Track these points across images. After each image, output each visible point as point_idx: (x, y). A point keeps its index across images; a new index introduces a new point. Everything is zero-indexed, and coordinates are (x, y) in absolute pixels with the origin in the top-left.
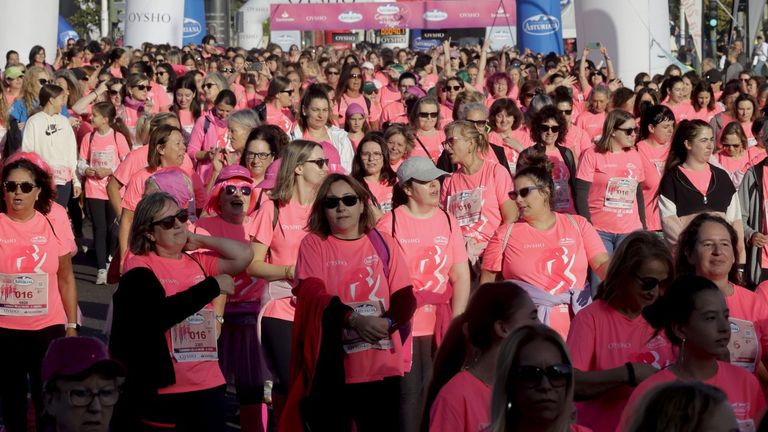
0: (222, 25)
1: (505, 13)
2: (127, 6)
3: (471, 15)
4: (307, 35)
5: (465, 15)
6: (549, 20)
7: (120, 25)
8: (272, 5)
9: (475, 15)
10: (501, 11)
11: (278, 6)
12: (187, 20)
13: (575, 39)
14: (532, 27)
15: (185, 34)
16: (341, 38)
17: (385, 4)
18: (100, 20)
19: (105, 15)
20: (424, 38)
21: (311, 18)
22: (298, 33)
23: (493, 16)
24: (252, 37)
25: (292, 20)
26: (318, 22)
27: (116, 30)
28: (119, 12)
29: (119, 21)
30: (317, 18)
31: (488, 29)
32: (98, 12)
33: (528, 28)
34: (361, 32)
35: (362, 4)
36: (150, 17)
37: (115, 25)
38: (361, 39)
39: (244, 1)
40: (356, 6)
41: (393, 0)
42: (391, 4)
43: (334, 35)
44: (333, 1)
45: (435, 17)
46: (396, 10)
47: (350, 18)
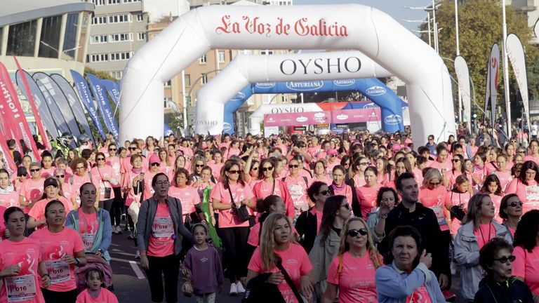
0: (241, 125)
1: (375, 114)
2: (196, 117)
3: (359, 116)
4: (281, 128)
5: (355, 116)
6: (396, 118)
7: (193, 127)
8: (264, 115)
9: (361, 116)
10: (373, 114)
11: (267, 115)
12: (225, 123)
13: (409, 126)
14: (389, 121)
16: (298, 129)
17: (318, 112)
18: (183, 124)
19: (185, 122)
20: (337, 128)
21: (283, 120)
22: (277, 128)
23: (370, 116)
24: (255, 130)
25: (274, 121)
27: (191, 129)
28: (192, 120)
29: (192, 125)
30: (287, 120)
31: (368, 123)
32: (182, 121)
33: (387, 122)
34: (307, 126)
35: (307, 113)
36: (207, 122)
37: (190, 126)
38: (307, 129)
39: (251, 113)
40: (304, 114)
41: (322, 110)
42: (321, 112)
43: (295, 127)
44: (293, 112)
45: (342, 117)
46: (323, 115)
47: (302, 119)
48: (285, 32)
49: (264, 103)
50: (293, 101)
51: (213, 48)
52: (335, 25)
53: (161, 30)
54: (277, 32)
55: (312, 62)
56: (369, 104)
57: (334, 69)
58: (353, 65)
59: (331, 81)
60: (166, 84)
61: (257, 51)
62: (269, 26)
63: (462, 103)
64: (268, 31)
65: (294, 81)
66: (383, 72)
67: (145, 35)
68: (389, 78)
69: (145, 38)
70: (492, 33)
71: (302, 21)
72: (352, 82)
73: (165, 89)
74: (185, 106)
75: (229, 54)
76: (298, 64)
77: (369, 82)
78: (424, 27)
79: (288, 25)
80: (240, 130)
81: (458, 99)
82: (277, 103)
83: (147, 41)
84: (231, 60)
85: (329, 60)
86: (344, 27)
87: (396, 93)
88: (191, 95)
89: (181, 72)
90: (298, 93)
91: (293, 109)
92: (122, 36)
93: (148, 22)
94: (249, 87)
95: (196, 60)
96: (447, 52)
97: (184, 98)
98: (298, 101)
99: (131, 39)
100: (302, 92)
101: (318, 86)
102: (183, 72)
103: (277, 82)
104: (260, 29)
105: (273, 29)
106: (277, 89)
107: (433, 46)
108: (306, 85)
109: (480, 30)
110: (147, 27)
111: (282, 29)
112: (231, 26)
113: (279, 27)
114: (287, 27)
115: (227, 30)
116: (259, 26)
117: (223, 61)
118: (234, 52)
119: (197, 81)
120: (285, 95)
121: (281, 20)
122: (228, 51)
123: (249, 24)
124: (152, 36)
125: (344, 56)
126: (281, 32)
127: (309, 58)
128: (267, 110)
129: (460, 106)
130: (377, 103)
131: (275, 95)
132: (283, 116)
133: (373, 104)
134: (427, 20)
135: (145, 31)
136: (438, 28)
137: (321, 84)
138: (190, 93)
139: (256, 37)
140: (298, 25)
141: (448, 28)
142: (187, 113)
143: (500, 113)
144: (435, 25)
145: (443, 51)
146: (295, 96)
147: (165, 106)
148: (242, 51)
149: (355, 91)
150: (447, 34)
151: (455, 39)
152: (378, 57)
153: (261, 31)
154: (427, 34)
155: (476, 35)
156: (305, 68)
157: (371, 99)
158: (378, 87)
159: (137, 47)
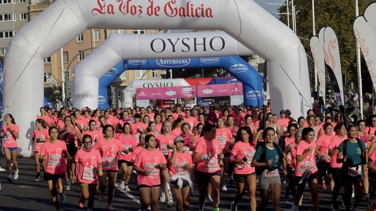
0: (115, 98)
1: (238, 89)
2: (73, 91)
3: (223, 91)
4: (151, 101)
5: (221, 91)
6: (256, 93)
7: (70, 100)
8: (136, 89)
9: (225, 91)
10: (236, 88)
11: (139, 89)
12: (100, 96)
15: (99, 102)
16: (167, 102)
17: (185, 87)
18: (62, 97)
19: (64, 95)
20: (203, 101)
21: (154, 94)
22: (148, 101)
23: (233, 91)
24: (128, 103)
25: (145, 95)
26: (156, 95)
27: (69, 102)
28: (70, 94)
29: (70, 98)
30: (156, 94)
31: (231, 96)
32: (61, 94)
33: (249, 96)
34: (176, 100)
35: (176, 87)
36: (84, 95)
37: (68, 99)
38: (176, 102)
39: (124, 87)
40: (173, 88)
41: (189, 85)
42: (188, 87)
43: (164, 101)
44: (163, 86)
45: (208, 92)
46: (190, 89)
47: (171, 93)
48: (156, 14)
49: (136, 78)
50: (163, 76)
51: (89, 28)
52: (201, 7)
53: (42, 11)
54: (148, 13)
55: (180, 41)
56: (233, 80)
57: (200, 48)
58: (217, 44)
59: (197, 59)
60: (46, 60)
61: (130, 30)
62: (141, 7)
63: (318, 79)
64: (139, 12)
65: (164, 59)
66: (246, 51)
67: (27, 16)
68: (251, 56)
69: (27, 18)
70: (346, 15)
71: (171, 3)
72: (217, 60)
73: (45, 65)
74: (63, 80)
75: (104, 33)
76: (168, 43)
77: (232, 60)
78: (283, 9)
79: (158, 7)
80: (114, 103)
81: (314, 75)
82: (148, 78)
83: (29, 20)
84: (106, 37)
85: (195, 39)
86: (209, 8)
87: (257, 70)
88: (69, 71)
89: (59, 50)
90: (168, 69)
91: (163, 84)
92: (6, 16)
93: (30, 3)
94: (122, 64)
95: (74, 39)
96: (304, 33)
97: (63, 73)
98: (167, 76)
99: (14, 20)
100: (170, 68)
101: (186, 63)
102: (62, 50)
103: (148, 59)
104: (133, 11)
105: (144, 10)
106: (149, 65)
107: (291, 27)
108: (174, 62)
109: (334, 12)
110: (29, 8)
111: (153, 10)
112: (106, 8)
113: (150, 9)
114: (157, 9)
115: (103, 11)
116: (131, 8)
117: (98, 40)
118: (108, 31)
119: (74, 58)
120: (155, 71)
121: (152, 2)
122: (104, 30)
123: (123, 6)
124: (34, 16)
125: (209, 36)
126: (152, 13)
127: (177, 37)
128: (138, 84)
129: (316, 82)
130: (239, 80)
131: (146, 71)
132: (153, 90)
133: (235, 80)
134: (286, 3)
135: (27, 11)
136: (296, 11)
137: (188, 61)
138: (68, 68)
139: (129, 18)
140: (167, 7)
141: (305, 10)
142: (65, 86)
143: (352, 88)
144: (293, 8)
145: (301, 31)
146: (165, 72)
147: (45, 81)
148: (116, 31)
149: (218, 68)
150: (303, 16)
151: (312, 21)
152: (241, 36)
153: (133, 12)
154: (286, 16)
155: (331, 17)
156: (174, 46)
157: (234, 75)
158: (240, 65)
159: (19, 27)
